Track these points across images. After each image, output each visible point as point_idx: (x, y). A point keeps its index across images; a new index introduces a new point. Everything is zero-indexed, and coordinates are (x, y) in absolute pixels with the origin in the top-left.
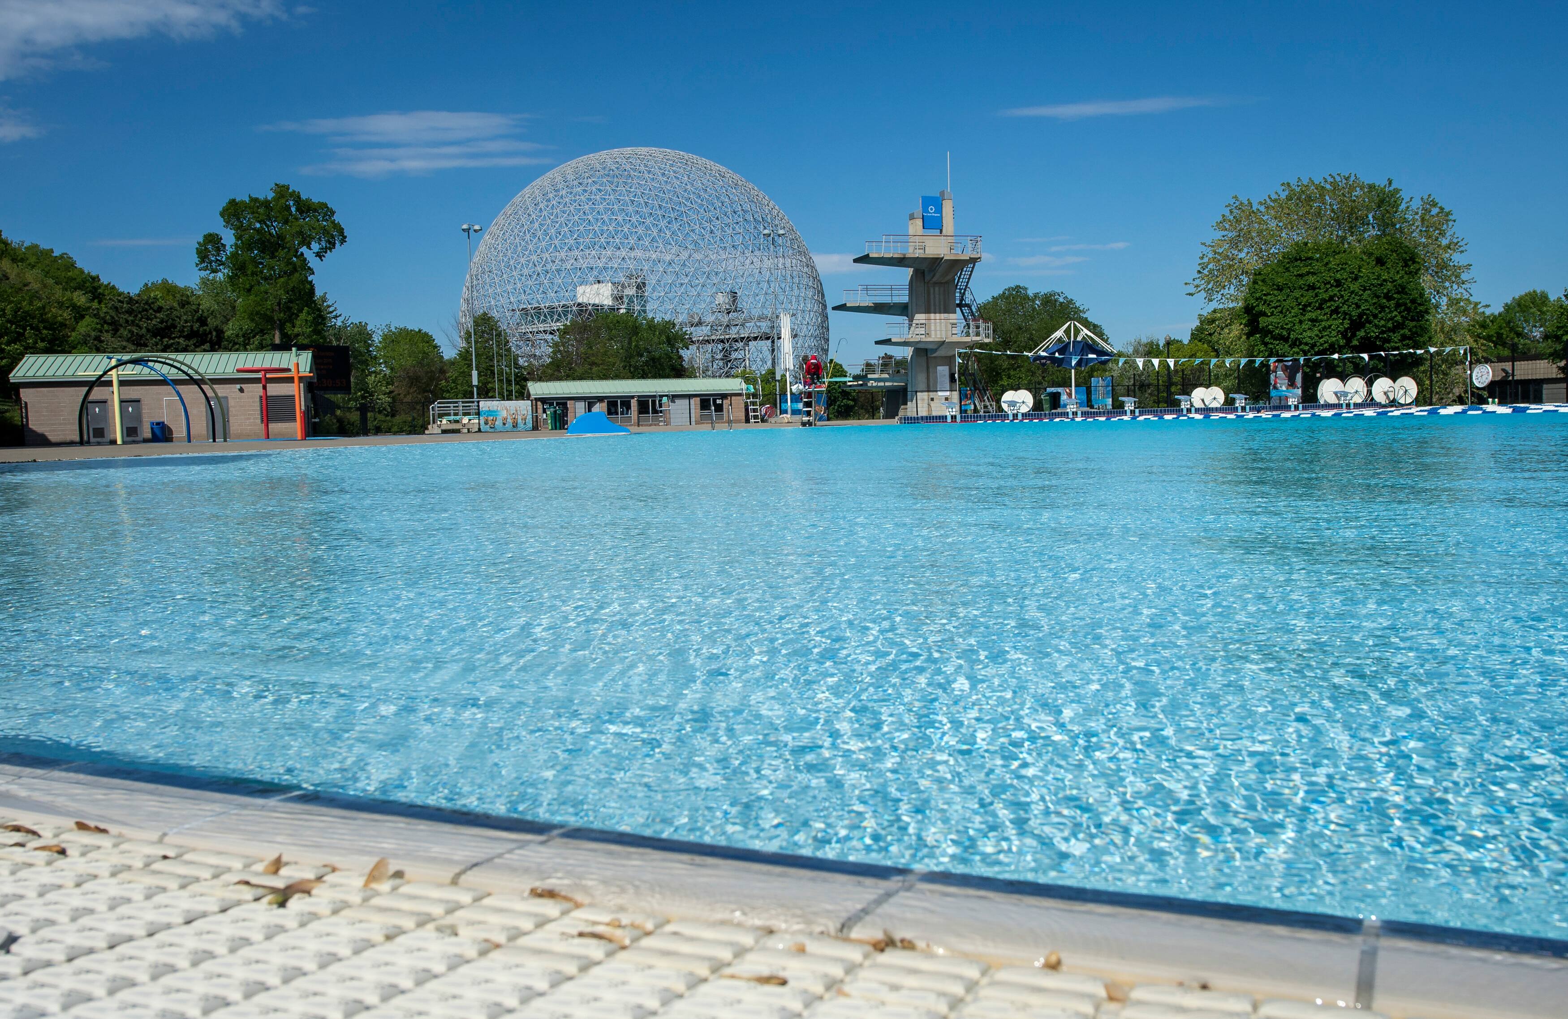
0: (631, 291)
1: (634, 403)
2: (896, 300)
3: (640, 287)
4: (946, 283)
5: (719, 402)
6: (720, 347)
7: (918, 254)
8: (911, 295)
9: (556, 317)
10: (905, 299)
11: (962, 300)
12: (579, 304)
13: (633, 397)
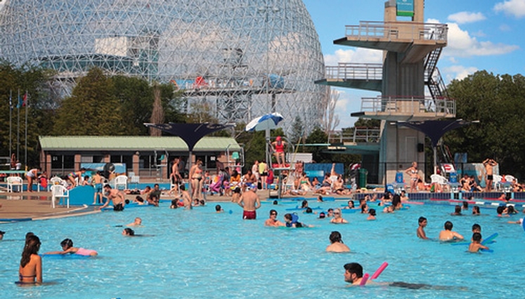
0: (145, 46)
1: (136, 159)
2: (371, 77)
3: (154, 42)
4: (416, 64)
5: (213, 159)
6: (225, 98)
7: (392, 38)
8: (384, 73)
9: (74, 67)
10: (379, 76)
11: (430, 78)
12: (96, 56)
13: (134, 152)
